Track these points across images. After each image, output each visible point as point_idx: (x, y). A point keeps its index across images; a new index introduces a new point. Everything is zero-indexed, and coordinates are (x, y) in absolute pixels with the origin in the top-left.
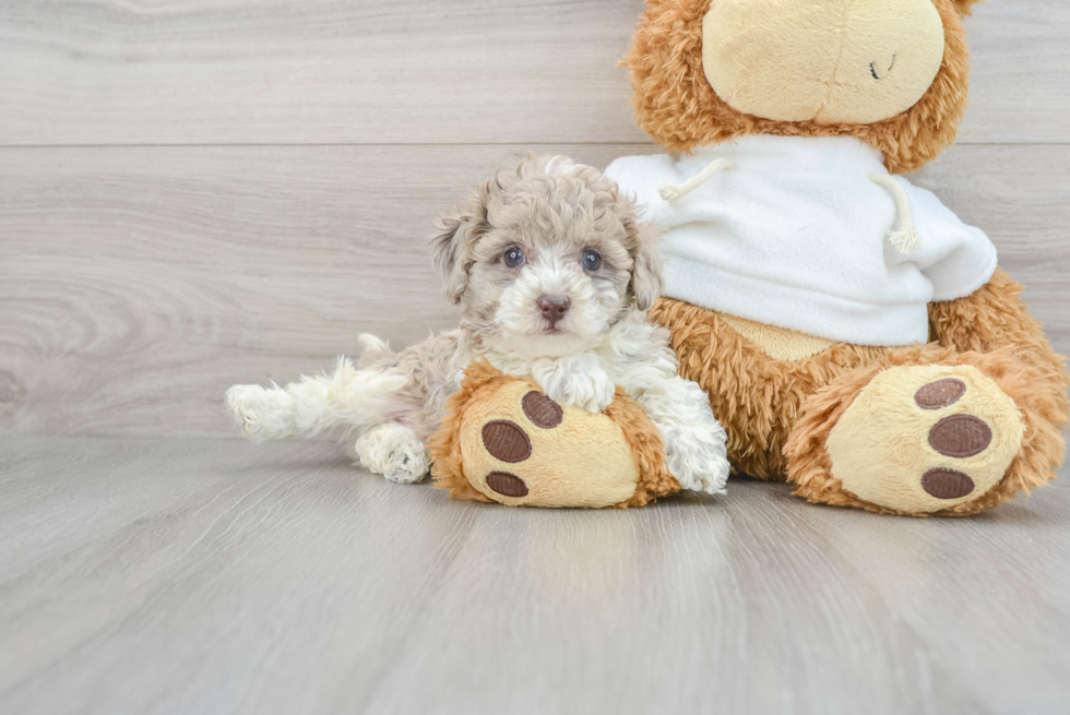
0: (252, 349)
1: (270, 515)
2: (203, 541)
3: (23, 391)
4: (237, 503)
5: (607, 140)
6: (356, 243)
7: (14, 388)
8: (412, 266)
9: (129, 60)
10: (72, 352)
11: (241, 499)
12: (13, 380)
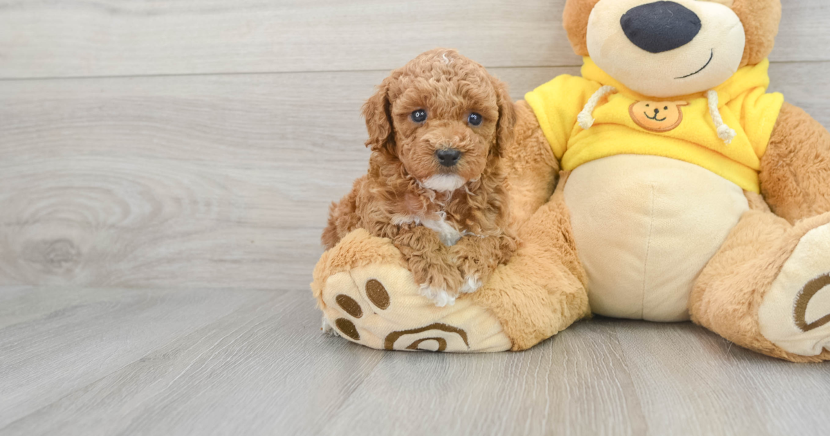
0: (240, 223)
1: (235, 355)
2: (183, 375)
3: (79, 254)
4: (216, 344)
5: (498, 65)
6: (314, 144)
7: (73, 252)
8: (355, 160)
9: (150, 13)
10: (112, 226)
11: (219, 341)
12: (72, 246)
